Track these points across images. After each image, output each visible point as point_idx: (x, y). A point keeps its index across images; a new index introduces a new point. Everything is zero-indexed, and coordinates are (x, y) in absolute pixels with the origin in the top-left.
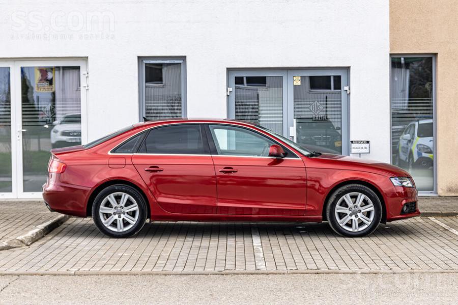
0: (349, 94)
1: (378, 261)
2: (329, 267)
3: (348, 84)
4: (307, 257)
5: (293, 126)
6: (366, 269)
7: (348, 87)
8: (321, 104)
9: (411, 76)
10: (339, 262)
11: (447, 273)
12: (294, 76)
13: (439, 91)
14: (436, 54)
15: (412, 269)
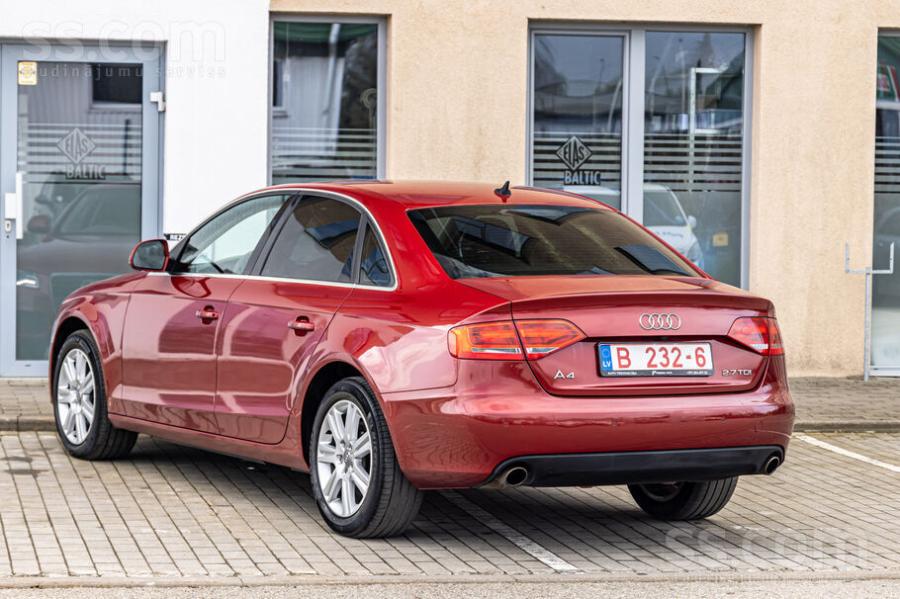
0: (164, 112)
1: (205, 551)
2: (71, 570)
3: (161, 87)
4: (18, 541)
5: (13, 191)
6: (170, 574)
7: (160, 94)
8: (89, 136)
9: (348, 74)
10: (103, 555)
11: (382, 583)
12: (20, 61)
13: (392, 112)
14: (386, 18)
15: (291, 574)
